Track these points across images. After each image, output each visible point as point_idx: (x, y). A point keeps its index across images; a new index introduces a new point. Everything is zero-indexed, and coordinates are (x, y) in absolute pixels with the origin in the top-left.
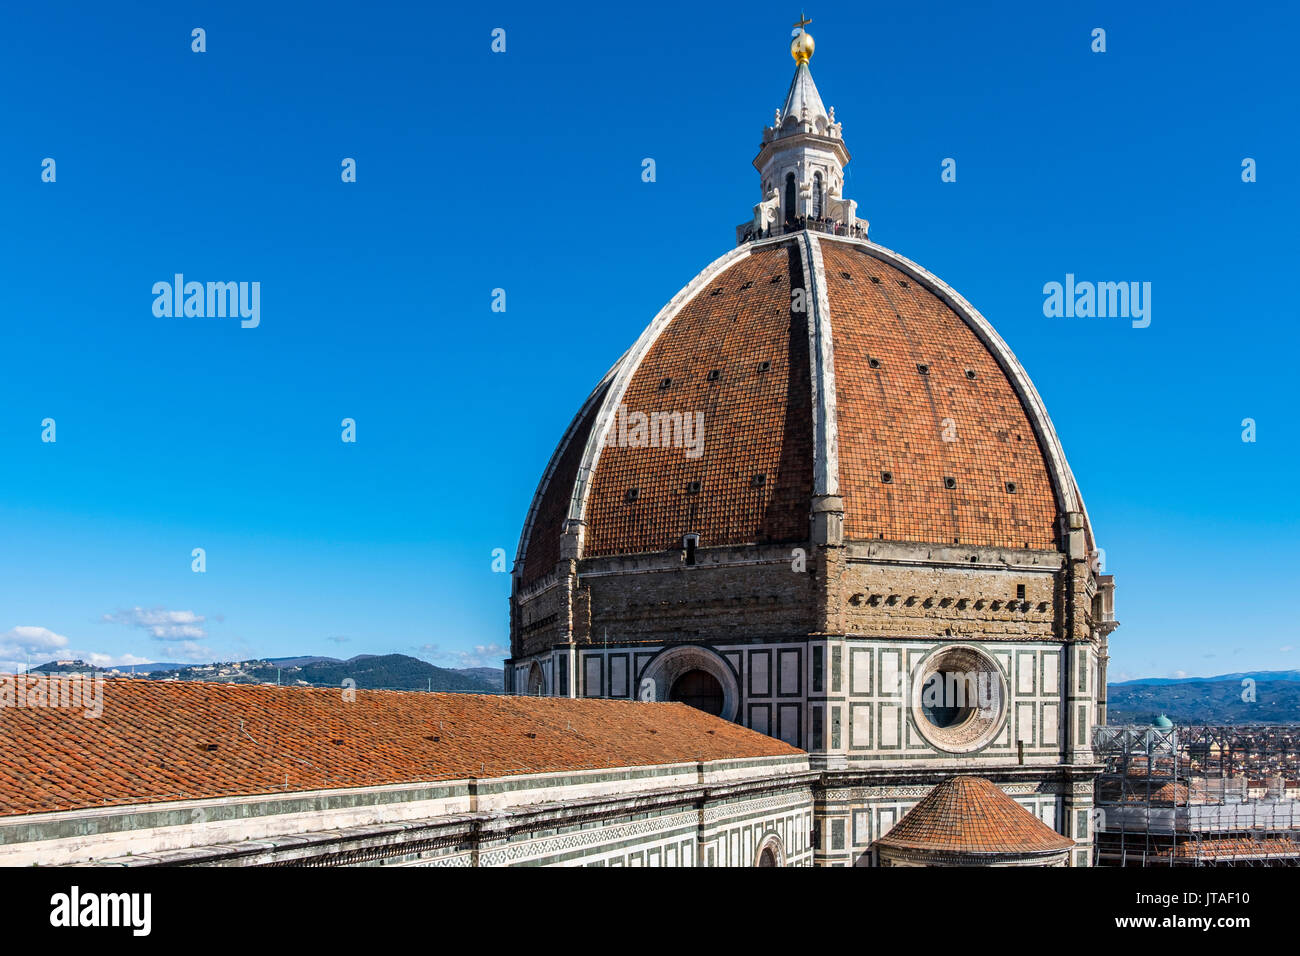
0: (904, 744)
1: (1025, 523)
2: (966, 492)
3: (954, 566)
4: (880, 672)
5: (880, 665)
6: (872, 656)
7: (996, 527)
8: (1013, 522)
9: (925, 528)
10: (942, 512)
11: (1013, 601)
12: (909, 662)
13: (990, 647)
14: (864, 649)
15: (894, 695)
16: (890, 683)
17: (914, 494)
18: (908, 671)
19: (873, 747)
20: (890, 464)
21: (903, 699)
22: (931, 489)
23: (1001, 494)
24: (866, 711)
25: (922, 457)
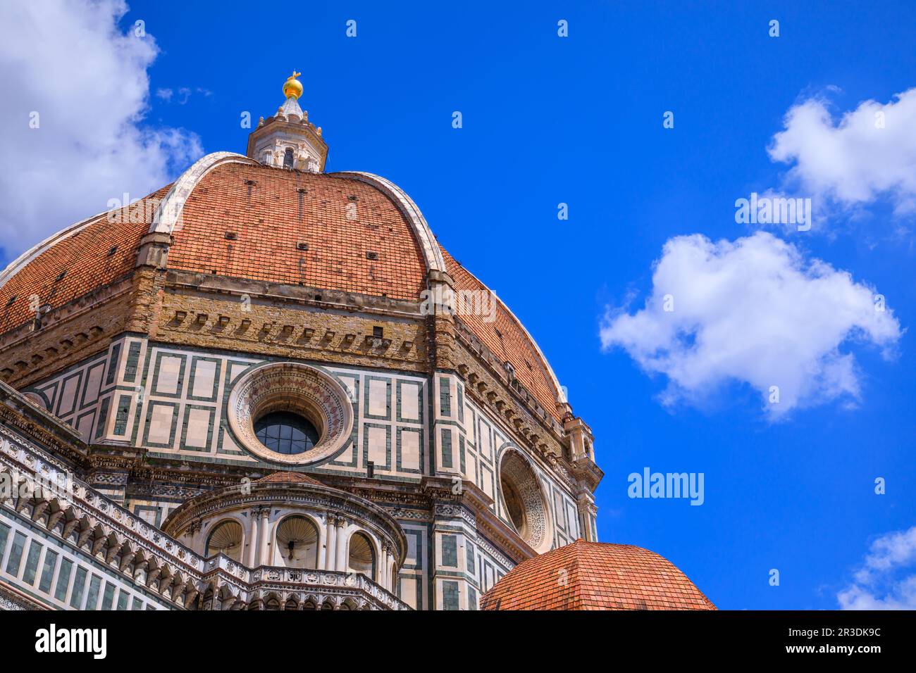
0: (214, 448)
1: (384, 280)
2: (318, 253)
4: (192, 377)
5: (193, 371)
6: (183, 362)
8: (370, 278)
9: (267, 271)
10: (288, 263)
11: (367, 337)
12: (229, 372)
13: (331, 369)
14: (174, 355)
15: (208, 400)
16: (203, 388)
17: (259, 248)
18: (227, 380)
19: (172, 446)
20: (238, 229)
21: (218, 405)
22: (279, 247)
23: (360, 259)
24: (171, 410)
25: (275, 229)
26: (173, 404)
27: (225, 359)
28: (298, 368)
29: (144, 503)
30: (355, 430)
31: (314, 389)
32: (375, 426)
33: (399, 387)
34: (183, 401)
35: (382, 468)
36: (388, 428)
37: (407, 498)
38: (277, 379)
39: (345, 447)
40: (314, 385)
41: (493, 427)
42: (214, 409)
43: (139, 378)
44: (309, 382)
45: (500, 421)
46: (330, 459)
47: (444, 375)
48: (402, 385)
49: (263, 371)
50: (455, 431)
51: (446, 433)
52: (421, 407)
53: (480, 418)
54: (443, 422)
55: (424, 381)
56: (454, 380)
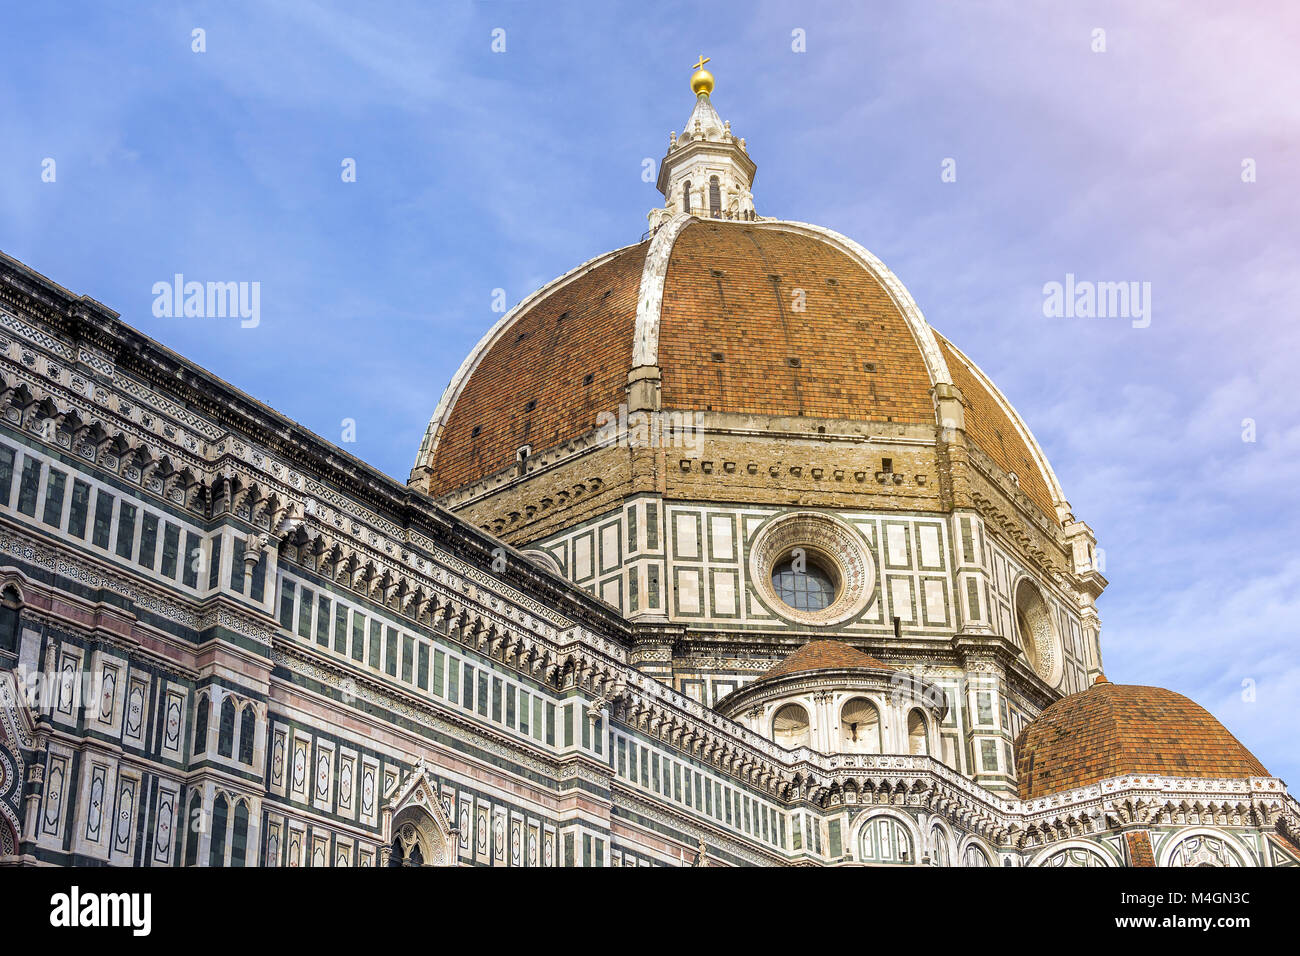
0: (743, 613)
1: (887, 399)
2: (813, 370)
3: (798, 437)
4: (710, 537)
5: (709, 529)
6: (699, 520)
7: (850, 402)
8: (872, 398)
9: (763, 401)
10: (784, 387)
11: (877, 474)
12: (745, 528)
13: (847, 516)
14: (689, 513)
15: (729, 561)
16: (723, 550)
17: (749, 371)
18: (745, 537)
19: (704, 615)
20: (723, 347)
21: (740, 565)
22: (771, 368)
23: (857, 373)
24: (694, 576)
25: (761, 342)
26: (696, 569)
27: (739, 512)
28: (813, 517)
29: (688, 676)
30: (878, 584)
31: (830, 538)
32: (897, 577)
33: (917, 530)
34: (705, 565)
35: (910, 623)
36: (911, 578)
37: (938, 655)
38: (791, 530)
39: (869, 604)
40: (830, 534)
41: (1007, 558)
42: (736, 571)
43: (661, 544)
44: (824, 531)
45: (1012, 549)
46: (857, 618)
47: (964, 515)
48: (921, 528)
49: (778, 524)
50: (979, 577)
51: (972, 584)
52: (942, 552)
53: (996, 552)
54: (968, 570)
55: (942, 521)
56: (974, 519)
